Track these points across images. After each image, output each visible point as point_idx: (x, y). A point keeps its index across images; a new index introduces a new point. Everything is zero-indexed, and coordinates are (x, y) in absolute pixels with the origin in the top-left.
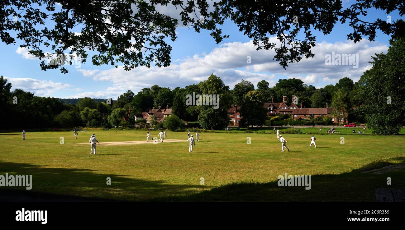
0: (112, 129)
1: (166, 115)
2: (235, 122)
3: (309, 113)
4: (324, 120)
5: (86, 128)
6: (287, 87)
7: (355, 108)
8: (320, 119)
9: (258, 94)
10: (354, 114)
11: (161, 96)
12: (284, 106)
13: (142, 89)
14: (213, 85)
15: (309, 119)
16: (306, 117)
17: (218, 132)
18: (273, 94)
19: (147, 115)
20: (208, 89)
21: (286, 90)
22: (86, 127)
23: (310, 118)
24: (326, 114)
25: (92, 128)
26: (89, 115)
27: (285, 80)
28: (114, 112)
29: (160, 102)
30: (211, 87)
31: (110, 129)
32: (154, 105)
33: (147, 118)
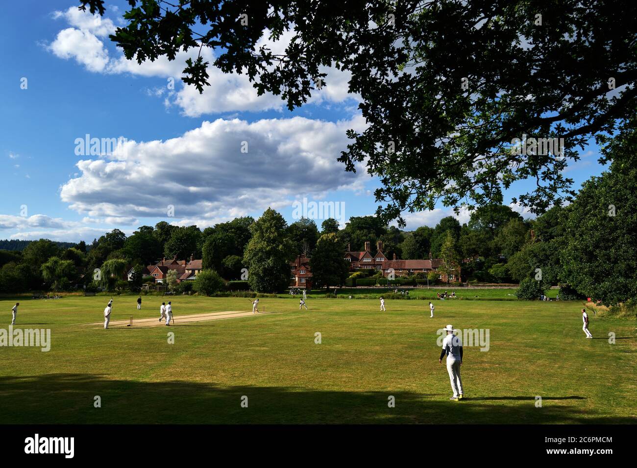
0: (101, 293)
1: (190, 269)
2: (297, 280)
3: (406, 268)
4: (429, 278)
5: (51, 294)
6: (366, 228)
7: (468, 260)
8: (422, 276)
9: (336, 239)
10: (468, 268)
11: (178, 239)
12: (367, 257)
13: (139, 228)
14: (271, 224)
15: (406, 276)
16: (402, 273)
17: (280, 297)
18: (348, 239)
19: (156, 270)
20: (264, 231)
21: (364, 233)
22: (52, 290)
23: (408, 274)
24: (430, 270)
25: (63, 292)
26: (58, 270)
27: (359, 218)
28: (106, 265)
29: (175, 249)
30: (268, 228)
31: (96, 294)
32: (164, 253)
33: (156, 275)
